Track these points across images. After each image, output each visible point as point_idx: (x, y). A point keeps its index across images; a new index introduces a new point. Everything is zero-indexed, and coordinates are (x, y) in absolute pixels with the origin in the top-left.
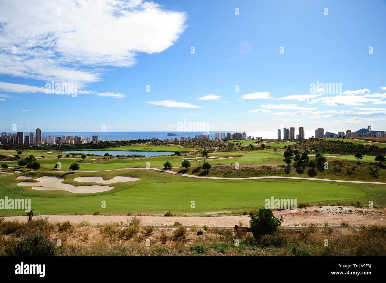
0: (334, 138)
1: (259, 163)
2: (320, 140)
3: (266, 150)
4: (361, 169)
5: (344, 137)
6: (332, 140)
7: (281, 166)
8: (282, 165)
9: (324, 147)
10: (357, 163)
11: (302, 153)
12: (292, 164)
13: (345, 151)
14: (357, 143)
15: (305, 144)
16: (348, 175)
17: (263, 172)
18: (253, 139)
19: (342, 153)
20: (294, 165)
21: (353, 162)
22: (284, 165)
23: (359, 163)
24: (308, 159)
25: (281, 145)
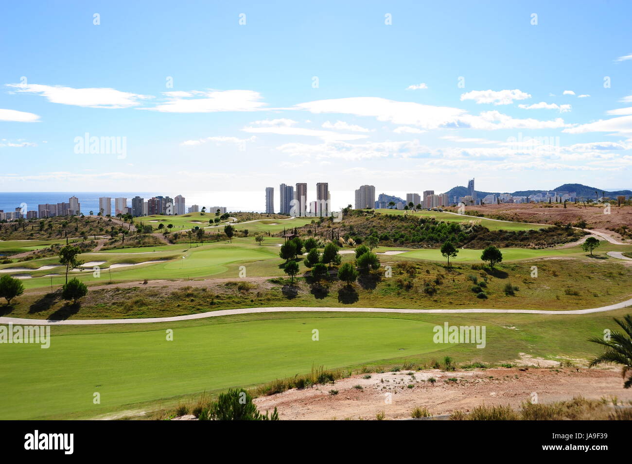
0: (396, 209)
1: (218, 276)
2: (366, 215)
3: (236, 242)
4: (454, 281)
5: (419, 207)
6: (393, 215)
7: (274, 282)
8: (275, 278)
9: (375, 230)
10: (445, 267)
11: (324, 246)
12: (301, 276)
13: (421, 240)
14: (446, 221)
15: (331, 225)
16: (426, 296)
17: (230, 298)
18: (203, 214)
19: (415, 245)
20: (305, 277)
21: (437, 265)
22: (282, 279)
23: (449, 268)
24: (338, 262)
25: (275, 227)
